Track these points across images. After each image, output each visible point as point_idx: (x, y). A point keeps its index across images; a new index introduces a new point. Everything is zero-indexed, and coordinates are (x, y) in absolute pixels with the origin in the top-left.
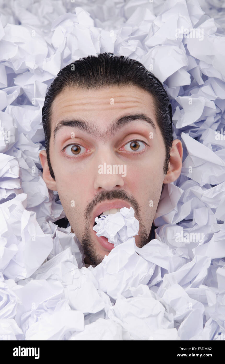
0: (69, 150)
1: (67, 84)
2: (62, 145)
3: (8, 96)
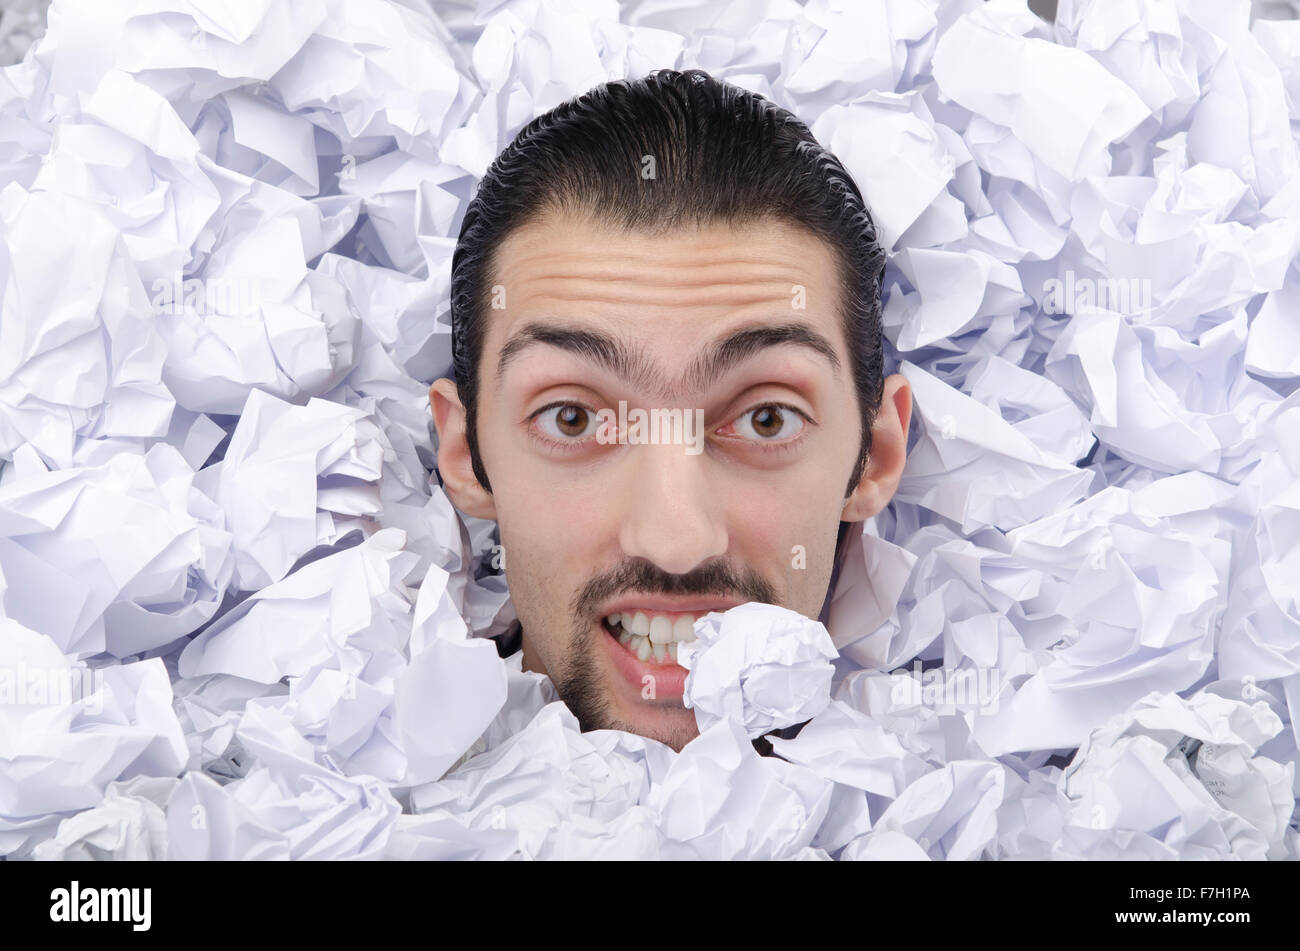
2: (528, 401)
3: (324, 220)
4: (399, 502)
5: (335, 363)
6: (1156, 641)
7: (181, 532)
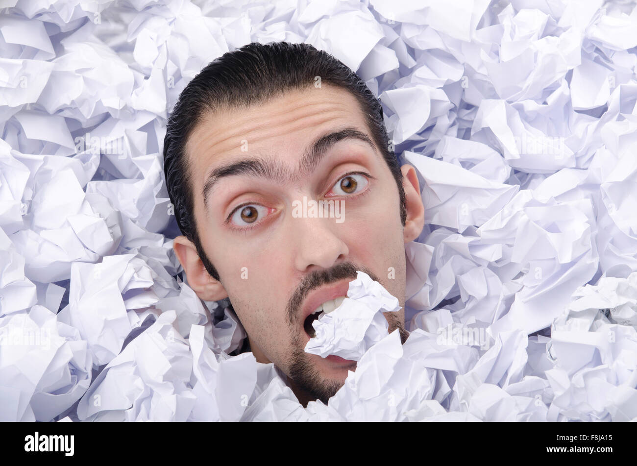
0: (237, 219)
1: (207, 106)
2: (224, 211)
3: (84, 165)
4: (165, 297)
5: (113, 237)
6: (567, 259)
7: (59, 346)
